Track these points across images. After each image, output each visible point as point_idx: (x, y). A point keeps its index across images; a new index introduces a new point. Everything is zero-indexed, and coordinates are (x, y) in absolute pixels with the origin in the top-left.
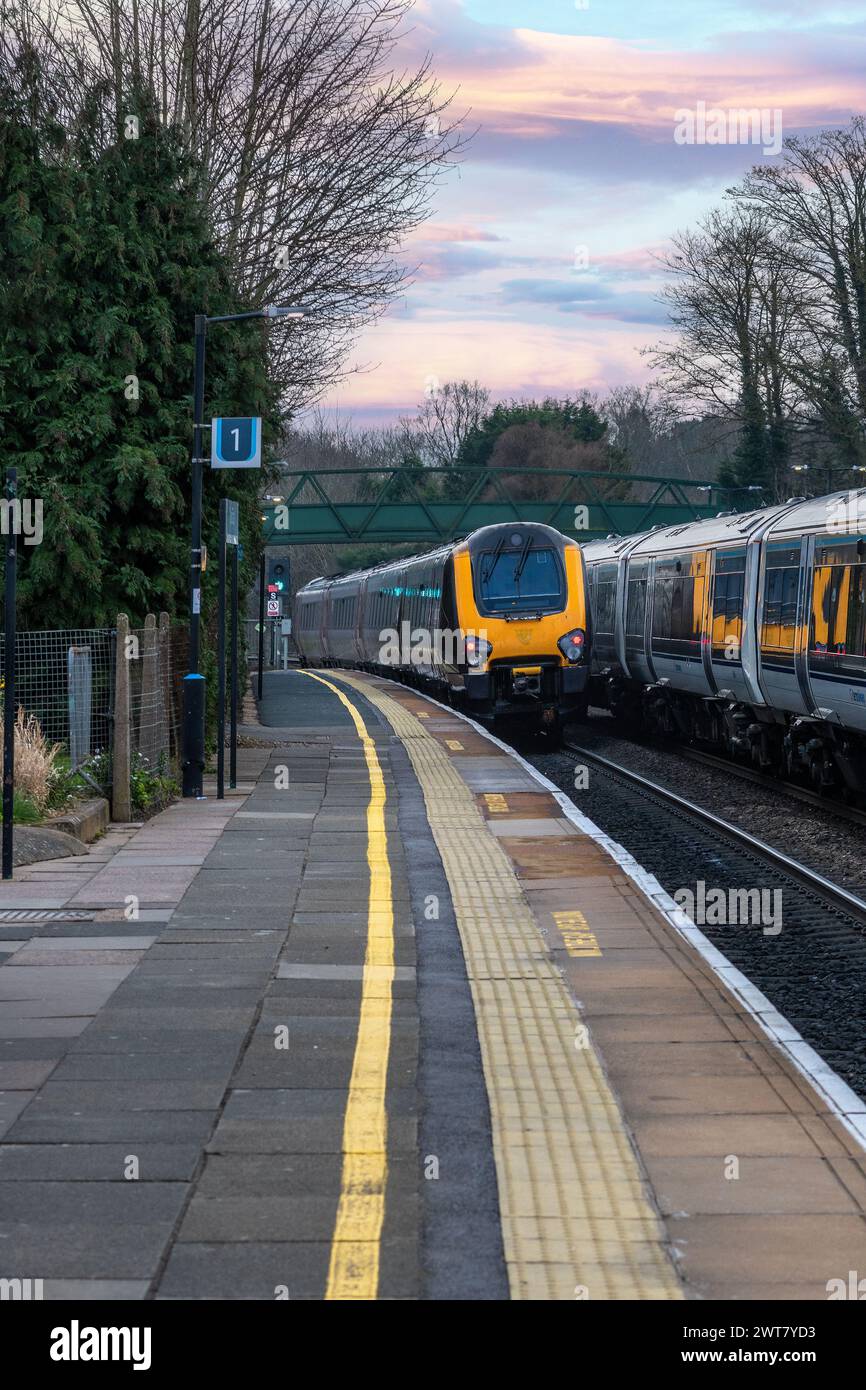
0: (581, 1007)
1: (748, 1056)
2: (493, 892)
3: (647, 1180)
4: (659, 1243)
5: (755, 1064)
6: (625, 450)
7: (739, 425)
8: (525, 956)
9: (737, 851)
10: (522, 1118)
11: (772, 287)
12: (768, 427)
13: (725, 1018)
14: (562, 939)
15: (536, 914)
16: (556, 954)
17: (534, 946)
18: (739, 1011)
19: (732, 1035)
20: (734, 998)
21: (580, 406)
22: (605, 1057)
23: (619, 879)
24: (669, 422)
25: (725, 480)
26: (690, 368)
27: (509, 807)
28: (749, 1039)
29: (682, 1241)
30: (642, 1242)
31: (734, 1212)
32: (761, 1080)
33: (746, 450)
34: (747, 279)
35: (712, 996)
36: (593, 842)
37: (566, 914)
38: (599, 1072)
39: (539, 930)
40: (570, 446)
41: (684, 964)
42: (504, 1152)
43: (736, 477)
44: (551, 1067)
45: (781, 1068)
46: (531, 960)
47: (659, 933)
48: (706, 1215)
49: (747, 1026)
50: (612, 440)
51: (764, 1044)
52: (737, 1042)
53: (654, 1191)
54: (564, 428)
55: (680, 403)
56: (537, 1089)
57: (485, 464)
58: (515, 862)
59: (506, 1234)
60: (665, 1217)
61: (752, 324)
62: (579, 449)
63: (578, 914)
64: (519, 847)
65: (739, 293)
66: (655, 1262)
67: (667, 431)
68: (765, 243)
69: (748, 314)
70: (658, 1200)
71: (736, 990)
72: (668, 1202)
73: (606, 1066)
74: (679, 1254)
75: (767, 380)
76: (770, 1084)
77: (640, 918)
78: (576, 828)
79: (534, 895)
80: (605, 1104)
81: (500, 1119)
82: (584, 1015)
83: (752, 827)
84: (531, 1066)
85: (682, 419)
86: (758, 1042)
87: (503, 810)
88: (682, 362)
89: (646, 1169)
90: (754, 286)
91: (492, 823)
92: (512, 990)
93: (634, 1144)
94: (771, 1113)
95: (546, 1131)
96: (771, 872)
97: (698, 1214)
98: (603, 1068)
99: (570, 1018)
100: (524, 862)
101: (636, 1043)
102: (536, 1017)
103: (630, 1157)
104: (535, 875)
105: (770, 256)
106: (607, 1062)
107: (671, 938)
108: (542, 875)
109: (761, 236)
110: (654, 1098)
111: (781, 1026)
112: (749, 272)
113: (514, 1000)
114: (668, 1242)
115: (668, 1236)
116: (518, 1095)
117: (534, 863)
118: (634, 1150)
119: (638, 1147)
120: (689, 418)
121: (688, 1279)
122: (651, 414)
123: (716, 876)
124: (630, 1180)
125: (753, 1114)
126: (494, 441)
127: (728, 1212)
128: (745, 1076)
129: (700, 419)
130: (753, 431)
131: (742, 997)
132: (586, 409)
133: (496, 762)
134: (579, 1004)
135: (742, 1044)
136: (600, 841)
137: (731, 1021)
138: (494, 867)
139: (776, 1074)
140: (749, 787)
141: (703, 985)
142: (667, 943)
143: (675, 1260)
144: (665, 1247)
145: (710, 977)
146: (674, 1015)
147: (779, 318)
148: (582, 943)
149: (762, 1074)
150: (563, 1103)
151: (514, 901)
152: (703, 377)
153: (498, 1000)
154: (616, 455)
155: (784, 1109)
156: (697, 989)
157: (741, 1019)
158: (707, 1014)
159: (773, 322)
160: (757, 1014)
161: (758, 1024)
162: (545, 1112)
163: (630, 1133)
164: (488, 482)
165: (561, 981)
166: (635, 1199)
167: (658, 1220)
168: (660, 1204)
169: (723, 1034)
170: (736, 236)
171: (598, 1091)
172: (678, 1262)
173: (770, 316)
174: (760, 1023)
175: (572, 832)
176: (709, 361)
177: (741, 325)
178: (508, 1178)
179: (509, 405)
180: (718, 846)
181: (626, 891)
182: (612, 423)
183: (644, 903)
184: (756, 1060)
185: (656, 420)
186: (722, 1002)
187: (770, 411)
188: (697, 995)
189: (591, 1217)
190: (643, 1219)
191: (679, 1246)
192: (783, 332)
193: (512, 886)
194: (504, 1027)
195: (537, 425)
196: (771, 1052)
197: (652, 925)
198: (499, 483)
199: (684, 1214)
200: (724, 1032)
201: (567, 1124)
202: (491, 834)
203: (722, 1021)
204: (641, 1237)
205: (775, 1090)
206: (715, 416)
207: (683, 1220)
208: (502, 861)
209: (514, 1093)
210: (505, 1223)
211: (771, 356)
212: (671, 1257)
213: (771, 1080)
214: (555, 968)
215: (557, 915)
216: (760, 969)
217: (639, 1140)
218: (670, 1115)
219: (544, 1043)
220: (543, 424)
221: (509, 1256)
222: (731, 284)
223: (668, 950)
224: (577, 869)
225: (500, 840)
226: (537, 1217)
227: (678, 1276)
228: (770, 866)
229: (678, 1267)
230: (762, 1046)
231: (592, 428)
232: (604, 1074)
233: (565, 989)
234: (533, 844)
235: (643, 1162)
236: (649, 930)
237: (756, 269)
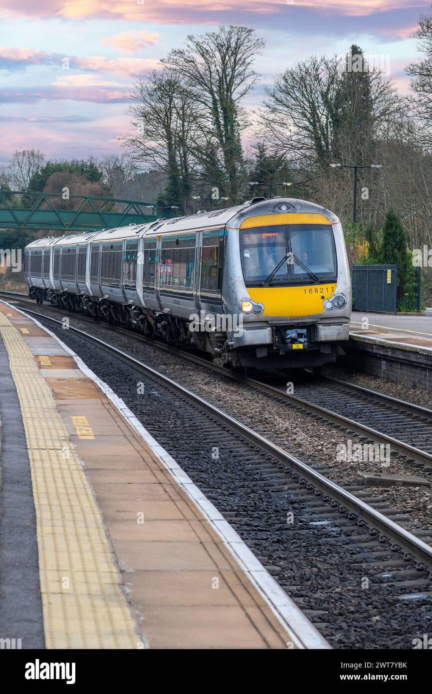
0: (84, 464)
1: (165, 491)
2: (41, 405)
3: (114, 553)
4: (119, 584)
5: (169, 495)
6: (111, 186)
7: (167, 176)
8: (57, 438)
9: (165, 388)
10: (52, 519)
11: (182, 108)
12: (181, 177)
13: (155, 472)
14: (75, 430)
15: (63, 417)
16: (72, 437)
17: (61, 433)
18: (162, 468)
19: (158, 480)
20: (159, 462)
21: (89, 164)
22: (95, 490)
23: (105, 401)
24: (133, 173)
25: (160, 203)
26: (142, 147)
27: (51, 363)
28: (166, 482)
29: (130, 584)
30: (110, 584)
31: (156, 569)
32: (172, 503)
33: (170, 188)
34: (170, 104)
35: (149, 460)
36: (92, 382)
37: (78, 417)
38: (91, 497)
39: (64, 425)
40: (84, 184)
41: (135, 444)
42: (42, 536)
43: (166, 202)
44: (67, 494)
45: (182, 497)
46: (59, 440)
47: (124, 428)
48: (142, 570)
49: (165, 476)
50: (105, 181)
51: (173, 485)
52: (160, 483)
53: (117, 558)
54: (82, 175)
55: (138, 164)
56: (60, 505)
57: (42, 191)
58: (53, 391)
59: (42, 578)
60: (122, 571)
61: (173, 126)
62: (89, 185)
63: (84, 418)
64: (56, 383)
65: (166, 111)
66: (116, 594)
67: (132, 177)
68: (178, 87)
69: (170, 121)
70: (119, 563)
71: (161, 458)
72: (123, 564)
73: (95, 494)
74: (128, 590)
75: (180, 154)
76: (176, 505)
77: (115, 420)
78: (84, 374)
79: (62, 408)
80: (94, 514)
81: (41, 520)
82: (85, 468)
83: (173, 376)
84: (57, 493)
85: (139, 172)
86: (171, 484)
87: (48, 364)
88: (138, 144)
89: (113, 547)
90: (173, 107)
91: (42, 371)
92: (49, 455)
93: (108, 534)
94: (176, 520)
95: (64, 526)
96: (182, 398)
97: (138, 570)
98: (94, 495)
99: (78, 470)
100: (57, 391)
101: (110, 483)
102: (61, 469)
103: (105, 541)
104: (62, 397)
105: (181, 93)
106: (96, 492)
107: (130, 431)
108: (66, 397)
109: (176, 83)
110: (118, 511)
111: (182, 476)
112: (171, 101)
113: (50, 460)
114: (123, 584)
115: (123, 581)
116: (50, 508)
117: (62, 391)
118: (107, 537)
119: (109, 535)
120: (143, 172)
121: (132, 603)
122: (124, 169)
123: (155, 400)
124: (105, 552)
125: (168, 520)
126: (46, 180)
127: (153, 569)
128: (164, 501)
129: (148, 172)
130: (174, 179)
131: (164, 461)
132: (92, 166)
133: (45, 340)
134: (83, 463)
135: (163, 484)
136: (95, 381)
137: (158, 473)
138: (42, 393)
139: (179, 500)
140: (172, 356)
141: (145, 455)
142: (128, 433)
143: (126, 593)
144: (121, 586)
145: (148, 451)
146: (130, 469)
147: (185, 123)
148: (85, 431)
149: (172, 500)
150: (73, 512)
151: (52, 410)
152: (149, 152)
153: (42, 460)
154: (106, 189)
155: (182, 518)
156: (142, 457)
157: (162, 472)
158: (146, 469)
159: (183, 125)
160: (171, 469)
161: (171, 475)
162: (63, 517)
163: (106, 529)
164: (43, 200)
165: (74, 451)
166: (108, 562)
167: (118, 573)
168: (120, 565)
169: (154, 480)
170: (164, 83)
171: (90, 507)
172: (128, 595)
173: (181, 122)
174: (172, 474)
175: (82, 376)
176: (152, 144)
177: (167, 127)
178: (44, 549)
179: (54, 162)
180: (156, 385)
181: (108, 406)
182: (105, 173)
183: (117, 413)
184: (169, 493)
185: (127, 171)
186: (154, 464)
187: (182, 169)
188: (141, 459)
189: (84, 571)
190: (111, 572)
191: (129, 586)
192: (188, 130)
193: (51, 402)
194: (44, 473)
195: (68, 172)
196: (177, 489)
197: (121, 424)
198: (49, 201)
199: (131, 570)
200: (154, 478)
201: (74, 523)
202: (42, 376)
203: (153, 473)
204: (109, 581)
205: (178, 508)
206: (155, 171)
207: (131, 573)
208: (47, 390)
209: (48, 507)
210: (41, 573)
211: (182, 141)
212: (124, 592)
213: (177, 503)
214: (71, 444)
215: (73, 418)
216: (176, 447)
217: (110, 532)
218: (126, 520)
219: (64, 482)
220: (71, 172)
221: (43, 589)
222: (162, 106)
223: (128, 437)
224: (84, 395)
225: (46, 379)
226: (58, 570)
227: (128, 601)
228: (181, 396)
229: (128, 597)
230: (173, 486)
231: (95, 175)
232: (94, 498)
233: (76, 455)
234: (62, 382)
235: (112, 544)
236: (119, 427)
237: (174, 99)
